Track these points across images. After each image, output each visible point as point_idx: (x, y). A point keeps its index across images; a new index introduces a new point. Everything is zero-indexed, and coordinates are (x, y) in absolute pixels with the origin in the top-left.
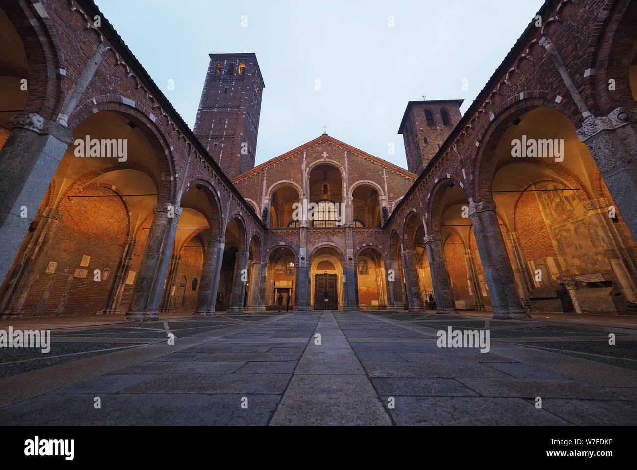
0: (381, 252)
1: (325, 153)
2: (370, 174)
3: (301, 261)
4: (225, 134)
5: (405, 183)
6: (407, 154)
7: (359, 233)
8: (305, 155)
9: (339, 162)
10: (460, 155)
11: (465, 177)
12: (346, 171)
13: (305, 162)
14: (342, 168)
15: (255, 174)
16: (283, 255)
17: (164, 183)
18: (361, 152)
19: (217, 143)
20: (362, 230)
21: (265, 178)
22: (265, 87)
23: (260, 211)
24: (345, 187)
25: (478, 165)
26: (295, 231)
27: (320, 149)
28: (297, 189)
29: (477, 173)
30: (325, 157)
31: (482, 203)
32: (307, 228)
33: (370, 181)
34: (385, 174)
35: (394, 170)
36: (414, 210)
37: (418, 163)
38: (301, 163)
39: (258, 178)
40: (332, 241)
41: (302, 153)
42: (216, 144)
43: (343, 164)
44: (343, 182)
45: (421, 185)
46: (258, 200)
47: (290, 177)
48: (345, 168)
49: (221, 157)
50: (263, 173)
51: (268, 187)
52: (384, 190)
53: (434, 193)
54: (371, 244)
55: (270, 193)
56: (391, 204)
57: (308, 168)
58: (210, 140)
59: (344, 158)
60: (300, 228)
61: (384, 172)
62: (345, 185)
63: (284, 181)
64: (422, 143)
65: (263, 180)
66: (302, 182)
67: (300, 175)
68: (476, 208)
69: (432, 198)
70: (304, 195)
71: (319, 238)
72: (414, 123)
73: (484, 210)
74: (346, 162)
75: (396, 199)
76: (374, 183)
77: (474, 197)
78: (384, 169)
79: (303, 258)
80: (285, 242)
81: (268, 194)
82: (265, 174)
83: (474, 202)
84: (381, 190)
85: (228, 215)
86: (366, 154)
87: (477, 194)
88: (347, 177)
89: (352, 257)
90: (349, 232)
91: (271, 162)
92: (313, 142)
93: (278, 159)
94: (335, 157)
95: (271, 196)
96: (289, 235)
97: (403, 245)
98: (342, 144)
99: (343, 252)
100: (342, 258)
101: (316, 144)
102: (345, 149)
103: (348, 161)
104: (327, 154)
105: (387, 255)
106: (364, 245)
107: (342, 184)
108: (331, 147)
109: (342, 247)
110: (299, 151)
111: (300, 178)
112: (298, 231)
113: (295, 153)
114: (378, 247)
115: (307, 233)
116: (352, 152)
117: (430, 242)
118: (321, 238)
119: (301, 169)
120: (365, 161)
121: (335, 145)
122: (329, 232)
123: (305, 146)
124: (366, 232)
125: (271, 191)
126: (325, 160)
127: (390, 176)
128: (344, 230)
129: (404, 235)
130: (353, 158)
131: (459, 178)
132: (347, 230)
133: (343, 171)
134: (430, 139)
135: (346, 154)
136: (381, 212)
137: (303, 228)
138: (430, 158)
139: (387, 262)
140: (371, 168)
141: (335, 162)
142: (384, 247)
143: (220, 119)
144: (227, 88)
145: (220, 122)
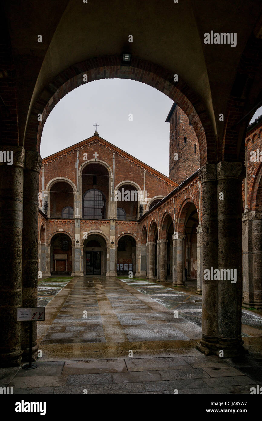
0: (136, 238)
1: (96, 153)
2: (132, 175)
3: (76, 244)
5: (160, 184)
7: (120, 224)
8: (78, 153)
9: (107, 163)
10: (175, 205)
12: (113, 171)
13: (78, 161)
14: (110, 168)
18: (127, 155)
20: (123, 222)
21: (43, 174)
23: (42, 205)
24: (112, 186)
25: (180, 216)
26: (71, 221)
27: (92, 149)
28: (71, 185)
29: (179, 219)
30: (96, 157)
32: (80, 219)
33: (132, 182)
34: (145, 176)
35: (154, 174)
36: (155, 220)
38: (74, 161)
40: (100, 230)
41: (76, 151)
43: (111, 165)
44: (110, 181)
47: (66, 174)
48: (112, 169)
51: (46, 182)
53: (164, 217)
54: (129, 232)
55: (49, 187)
57: (81, 167)
59: (112, 159)
60: (75, 219)
61: (145, 174)
62: (112, 184)
63: (60, 178)
64: (182, 142)
66: (76, 179)
67: (74, 173)
69: (164, 219)
70: (78, 191)
71: (90, 226)
74: (114, 163)
75: (151, 198)
76: (135, 183)
78: (145, 172)
79: (77, 242)
80: (63, 229)
81: (47, 189)
82: (43, 170)
84: (141, 190)
86: (131, 157)
88: (114, 178)
89: (114, 241)
90: (113, 224)
91: (48, 159)
92: (85, 142)
93: (54, 156)
94: (105, 158)
95: (49, 190)
96: (66, 224)
97: (148, 238)
98: (111, 146)
99: (108, 237)
100: (107, 242)
101: (88, 143)
102: (113, 150)
103: (115, 162)
104: (97, 154)
105: (139, 241)
106: (123, 233)
107: (110, 183)
108: (101, 148)
109: (107, 234)
110: (73, 150)
111: (74, 176)
112: (73, 221)
113: (69, 152)
114: (133, 235)
115: (80, 222)
116: (119, 154)
117: (159, 243)
118: (91, 227)
119: (74, 167)
120: (130, 163)
121: (105, 146)
122: (97, 223)
123: (78, 145)
124: (126, 223)
125: (49, 186)
126: (96, 160)
127: (149, 178)
128: (108, 221)
129: (149, 232)
130: (120, 159)
131: (173, 217)
132: (111, 222)
133: (110, 172)
134: (189, 139)
135: (114, 156)
136: (139, 209)
137: (77, 219)
138: (186, 158)
139: (139, 246)
140: (135, 170)
141: (104, 162)
142: (138, 235)
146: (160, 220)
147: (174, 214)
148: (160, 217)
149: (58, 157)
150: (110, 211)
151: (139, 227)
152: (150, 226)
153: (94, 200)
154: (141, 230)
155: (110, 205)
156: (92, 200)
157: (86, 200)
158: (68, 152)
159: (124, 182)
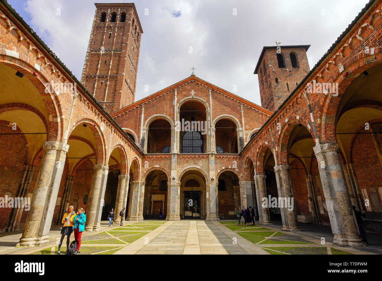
0: (238, 173)
1: (193, 91)
2: (230, 109)
3: (172, 181)
4: (109, 74)
5: (259, 116)
6: (261, 92)
7: (220, 159)
8: (176, 93)
9: (204, 99)
10: (309, 101)
11: (313, 121)
12: (210, 107)
13: (176, 99)
14: (207, 104)
15: (135, 108)
16: (158, 175)
17: (52, 124)
18: (223, 91)
19: (103, 82)
20: (223, 156)
21: (143, 112)
22: (143, 33)
23: (139, 140)
24: (209, 120)
25: (325, 110)
26: (167, 157)
27: (188, 87)
28: (169, 121)
29: (324, 118)
30: (193, 94)
31: (327, 144)
32: (178, 155)
33: (230, 115)
34: (242, 109)
35: (250, 106)
36: (266, 143)
37: (270, 100)
38: (172, 99)
39: (137, 112)
40: (198, 165)
41: (174, 91)
42: (102, 82)
43: (208, 101)
44: (207, 116)
45: (273, 123)
46: (137, 130)
47: (164, 111)
48: (209, 104)
49: (106, 93)
50: (142, 108)
52: (241, 123)
53: (284, 131)
54: (230, 167)
55: (147, 124)
56: (247, 135)
58: (97, 78)
59: (208, 95)
60: (172, 154)
61: (242, 107)
62: (209, 118)
63: (159, 115)
64: (274, 83)
65: (141, 114)
66: (174, 115)
67: (172, 110)
68: (322, 148)
69: (282, 135)
70: (175, 127)
71: (187, 162)
72: (268, 65)
73: (328, 151)
75: (251, 130)
76: (233, 117)
77: (320, 138)
78: (242, 105)
79: (174, 179)
80: (159, 165)
81: (145, 125)
82: (143, 108)
83: (320, 143)
84: (239, 123)
85: (111, 146)
86: (227, 93)
87: (323, 136)
88: (211, 112)
89: (214, 178)
90: (212, 159)
91: (148, 98)
92: (183, 82)
93: (153, 96)
94: (201, 95)
95: (148, 127)
96: (162, 159)
97: (256, 170)
98: (207, 84)
99: (206, 173)
100: (206, 179)
101: (185, 83)
102: (209, 88)
103: (212, 98)
104: (195, 91)
105: (242, 176)
106: (224, 168)
107: (207, 117)
108: (198, 86)
109: (206, 170)
110: (171, 89)
111: (172, 112)
112: (170, 156)
114: (235, 170)
115: (177, 158)
116: (215, 91)
117: (279, 171)
118: (189, 162)
119: (172, 104)
120: (226, 98)
121: (201, 84)
122: (195, 158)
123: (176, 85)
124: (226, 157)
125: (148, 122)
126: (193, 97)
127: (246, 111)
128: (207, 156)
129: (257, 162)
130: (216, 95)
131: (307, 121)
132: (210, 156)
133: (207, 107)
134: (281, 79)
135: (210, 92)
136: (238, 141)
137: (174, 154)
138: (280, 96)
139: (242, 182)
140: (231, 104)
141: (201, 99)
142: (240, 170)
143: (106, 61)
144: (110, 33)
145: (105, 63)
146: (275, 139)
147: (311, 114)
148: (275, 135)
149: (157, 96)
150: (208, 145)
151: (241, 162)
152: (257, 155)
153: (193, 139)
154: (244, 164)
155: (208, 139)
156: (190, 139)
157: (185, 139)
158: (167, 92)
159: (222, 115)
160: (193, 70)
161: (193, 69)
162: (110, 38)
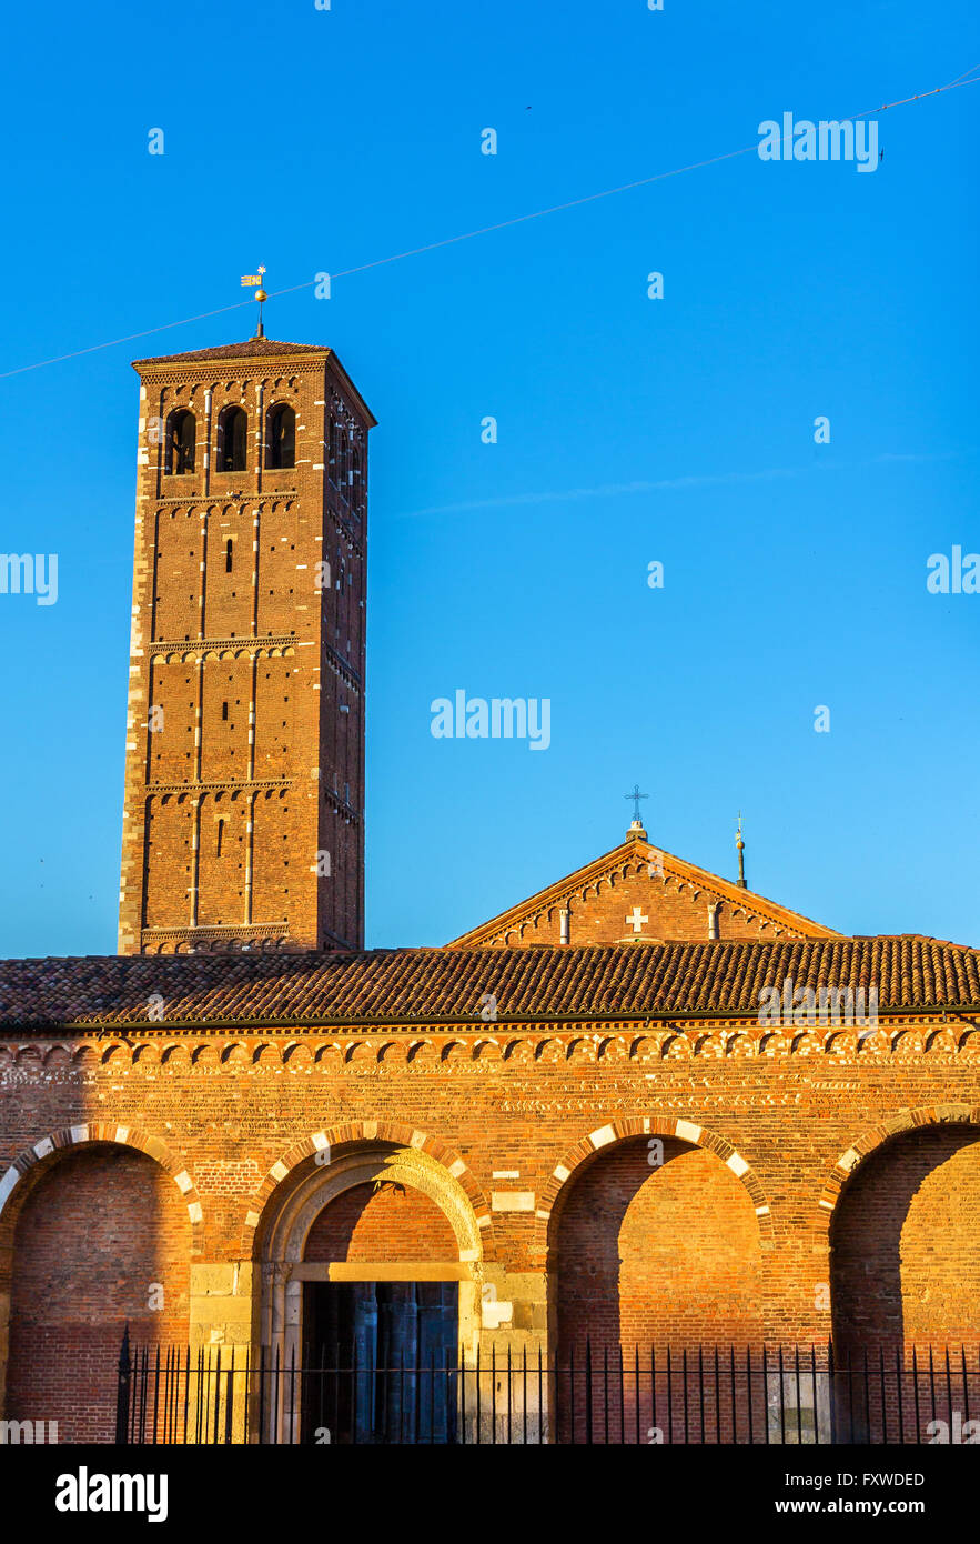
1: (637, 911)
4: (249, 774)
8: (564, 920)
19: (227, 818)
27: (619, 896)
30: (638, 928)
41: (555, 913)
42: (221, 822)
58: (196, 803)
59: (704, 931)
92: (592, 870)
94: (674, 929)
98: (698, 876)
101: (602, 875)
102: (709, 894)
104: (643, 914)
108: (659, 889)
110: (544, 907)
113: (529, 916)
116: (735, 907)
121: (674, 879)
123: (563, 886)
126: (638, 937)
130: (737, 928)
135: (711, 918)
143: (225, 704)
144: (230, 542)
145: (225, 717)
149: (486, 941)
158: (524, 919)
160: (637, 803)
161: (637, 796)
162: (229, 569)
